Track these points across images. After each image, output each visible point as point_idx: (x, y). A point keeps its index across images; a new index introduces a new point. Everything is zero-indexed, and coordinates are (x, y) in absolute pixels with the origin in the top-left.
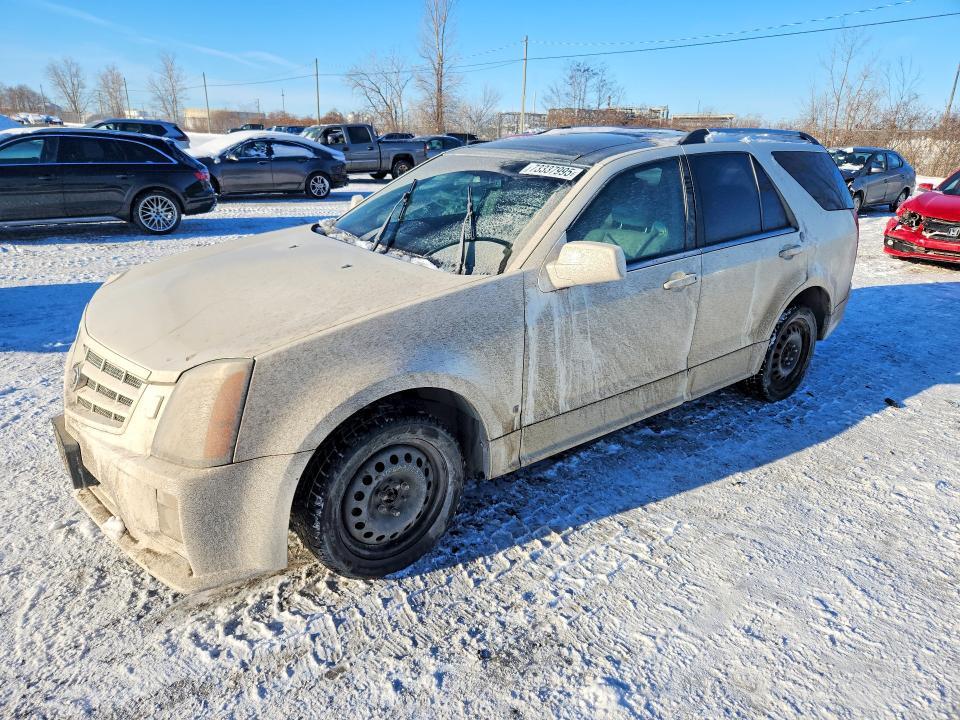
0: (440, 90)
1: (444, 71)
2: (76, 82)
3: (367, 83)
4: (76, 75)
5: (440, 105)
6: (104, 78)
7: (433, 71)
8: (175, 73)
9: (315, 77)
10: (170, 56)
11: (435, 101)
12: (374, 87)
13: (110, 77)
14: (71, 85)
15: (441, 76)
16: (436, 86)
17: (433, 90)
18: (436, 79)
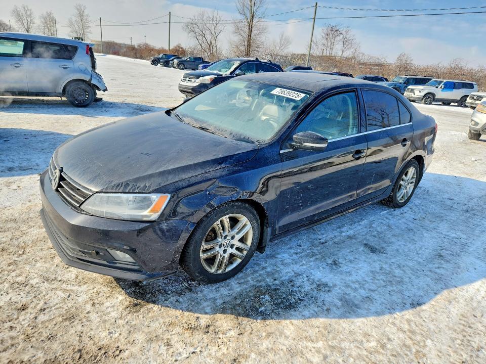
0: (250, 36)
1: (254, 23)
2: (29, 20)
3: (197, 30)
4: (30, 16)
5: (249, 46)
6: (45, 18)
7: (247, 24)
8: (85, 18)
9: (169, 23)
10: (82, 8)
11: (246, 43)
12: (201, 33)
13: (48, 19)
14: (26, 21)
15: (252, 27)
16: (248, 33)
17: (246, 35)
18: (248, 28)
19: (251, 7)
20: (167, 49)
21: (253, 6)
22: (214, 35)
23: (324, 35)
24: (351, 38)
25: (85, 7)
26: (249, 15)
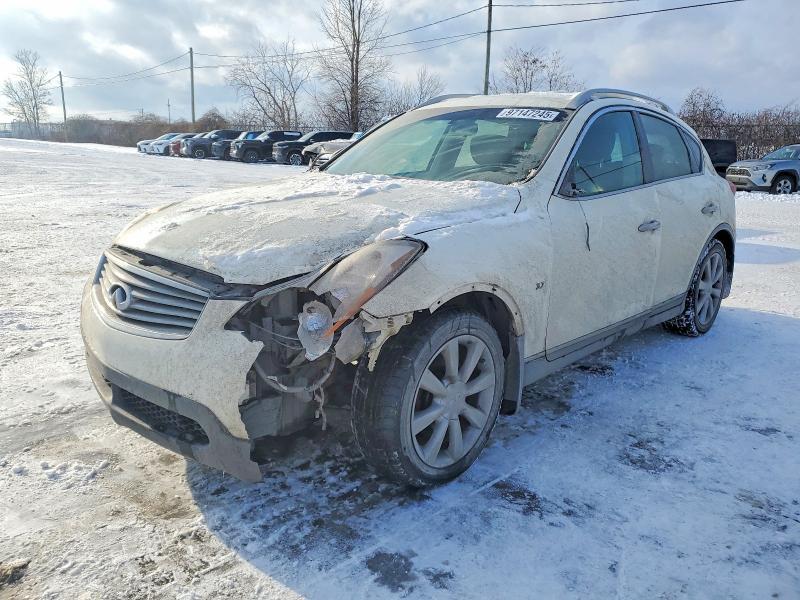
0: (355, 79)
1: (361, 53)
3: (254, 82)
5: (355, 100)
7: (346, 56)
8: (37, 76)
9: (189, 70)
10: (31, 57)
11: (348, 95)
12: (263, 87)
15: (357, 62)
16: (350, 75)
17: (346, 80)
18: (349, 65)
19: (353, 21)
20: (190, 120)
21: (356, 18)
22: (290, 88)
23: (509, 71)
24: (566, 73)
25: (35, 54)
26: (349, 39)
